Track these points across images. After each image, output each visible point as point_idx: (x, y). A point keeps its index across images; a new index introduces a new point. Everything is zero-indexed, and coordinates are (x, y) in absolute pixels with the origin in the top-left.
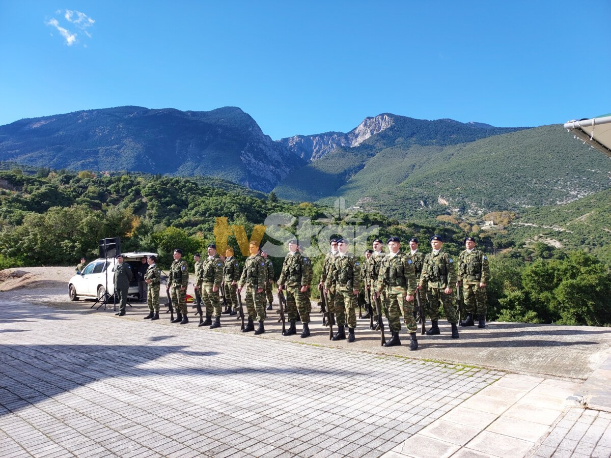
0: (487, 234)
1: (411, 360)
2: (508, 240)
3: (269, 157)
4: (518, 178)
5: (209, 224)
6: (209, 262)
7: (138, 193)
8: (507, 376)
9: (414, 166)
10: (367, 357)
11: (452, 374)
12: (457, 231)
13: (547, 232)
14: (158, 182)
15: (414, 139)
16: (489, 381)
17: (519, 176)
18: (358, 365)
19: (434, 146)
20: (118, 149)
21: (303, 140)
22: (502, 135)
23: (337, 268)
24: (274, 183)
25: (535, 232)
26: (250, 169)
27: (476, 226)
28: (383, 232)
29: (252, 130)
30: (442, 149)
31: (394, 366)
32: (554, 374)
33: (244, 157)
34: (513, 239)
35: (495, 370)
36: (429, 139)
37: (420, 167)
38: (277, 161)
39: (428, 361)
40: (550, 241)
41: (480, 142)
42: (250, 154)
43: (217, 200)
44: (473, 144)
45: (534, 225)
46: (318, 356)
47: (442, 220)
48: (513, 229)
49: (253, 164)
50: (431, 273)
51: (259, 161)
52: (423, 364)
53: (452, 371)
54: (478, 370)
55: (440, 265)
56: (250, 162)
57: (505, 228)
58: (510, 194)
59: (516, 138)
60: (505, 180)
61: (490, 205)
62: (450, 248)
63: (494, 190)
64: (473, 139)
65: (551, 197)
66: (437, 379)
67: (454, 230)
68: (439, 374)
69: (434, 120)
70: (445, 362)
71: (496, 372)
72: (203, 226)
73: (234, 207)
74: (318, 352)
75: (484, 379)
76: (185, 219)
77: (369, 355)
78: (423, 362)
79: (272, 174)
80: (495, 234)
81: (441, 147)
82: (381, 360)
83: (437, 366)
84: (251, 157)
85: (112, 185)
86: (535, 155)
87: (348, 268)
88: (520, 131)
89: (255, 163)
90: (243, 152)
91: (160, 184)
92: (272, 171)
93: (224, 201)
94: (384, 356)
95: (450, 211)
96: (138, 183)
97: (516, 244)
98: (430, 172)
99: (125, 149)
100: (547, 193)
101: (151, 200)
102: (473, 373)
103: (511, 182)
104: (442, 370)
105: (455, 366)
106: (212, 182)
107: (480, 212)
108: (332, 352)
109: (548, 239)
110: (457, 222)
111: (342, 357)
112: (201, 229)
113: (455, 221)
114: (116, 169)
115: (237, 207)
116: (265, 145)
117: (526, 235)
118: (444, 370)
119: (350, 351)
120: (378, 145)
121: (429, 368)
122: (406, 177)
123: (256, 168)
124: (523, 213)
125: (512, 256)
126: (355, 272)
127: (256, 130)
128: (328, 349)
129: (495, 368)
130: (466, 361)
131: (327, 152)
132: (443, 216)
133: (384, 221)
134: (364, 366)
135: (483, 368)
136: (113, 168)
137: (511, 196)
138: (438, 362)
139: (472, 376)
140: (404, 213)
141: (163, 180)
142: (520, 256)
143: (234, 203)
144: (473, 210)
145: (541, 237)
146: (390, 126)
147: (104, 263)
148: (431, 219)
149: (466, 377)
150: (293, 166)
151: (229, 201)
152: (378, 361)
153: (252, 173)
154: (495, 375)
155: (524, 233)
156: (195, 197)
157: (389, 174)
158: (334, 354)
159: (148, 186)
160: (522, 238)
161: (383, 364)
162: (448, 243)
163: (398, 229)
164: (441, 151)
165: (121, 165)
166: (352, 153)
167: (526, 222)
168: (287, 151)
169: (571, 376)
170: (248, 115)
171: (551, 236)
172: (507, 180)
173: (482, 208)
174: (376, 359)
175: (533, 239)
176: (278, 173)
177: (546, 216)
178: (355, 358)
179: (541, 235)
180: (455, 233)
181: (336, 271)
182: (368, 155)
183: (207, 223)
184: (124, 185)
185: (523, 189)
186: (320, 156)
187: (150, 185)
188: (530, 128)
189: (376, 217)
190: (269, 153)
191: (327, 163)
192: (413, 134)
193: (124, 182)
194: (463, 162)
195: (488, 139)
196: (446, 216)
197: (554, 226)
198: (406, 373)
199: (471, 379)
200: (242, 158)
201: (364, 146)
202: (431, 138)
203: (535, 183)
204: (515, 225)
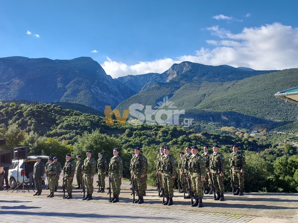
0: (253, 139)
1: (208, 213)
2: (267, 142)
3: (110, 89)
4: (271, 102)
5: (70, 135)
6: (88, 161)
7: (21, 115)
8: (256, 218)
9: (205, 95)
10: (184, 212)
11: (229, 218)
12: (234, 137)
13: (291, 137)
14: (35, 107)
15: (205, 78)
16: (248, 221)
17: (272, 101)
18: (180, 216)
19: (217, 82)
20: (8, 84)
21: (133, 78)
22: (260, 75)
23: (163, 163)
24: (113, 106)
25: (284, 137)
26: (98, 97)
27: (246, 133)
28: (186, 138)
29: (99, 72)
30: (223, 84)
31: (199, 216)
32: (279, 216)
33: (94, 90)
34: (270, 142)
35: (251, 216)
36: (214, 78)
37: (209, 95)
38: (115, 92)
39: (217, 213)
40: (294, 143)
41: (246, 80)
42: (97, 88)
43: (76, 118)
44: (242, 81)
45: (283, 133)
46: (157, 213)
47: (224, 130)
48: (270, 135)
49: (99, 94)
50: (212, 165)
51: (103, 92)
52: (214, 214)
53: (229, 217)
54: (242, 216)
55: (217, 161)
56: (97, 93)
57: (264, 135)
58: (267, 113)
59: (269, 77)
60: (263, 104)
61: (255, 120)
62: (230, 149)
63: (256, 111)
64: (242, 78)
65: (293, 115)
66: (221, 220)
67: (232, 136)
68: (222, 218)
69: (217, 66)
70: (225, 213)
71: (251, 217)
72: (66, 136)
73: (87, 123)
74: (156, 211)
75: (245, 220)
76: (54, 131)
77: (185, 211)
78: (214, 213)
79: (112, 100)
80: (259, 139)
81: (221, 83)
82: (192, 214)
83: (222, 215)
84: (98, 89)
85: (3, 109)
86: (281, 88)
87: (169, 163)
88: (271, 73)
89: (101, 93)
90: (93, 86)
91: (36, 108)
92: (112, 99)
93: (80, 119)
94: (193, 211)
95: (229, 124)
96: (21, 108)
97: (272, 145)
98: (215, 99)
99: (12, 85)
100: (290, 112)
101: (30, 119)
102: (239, 217)
103: (267, 105)
104: (224, 217)
105: (231, 215)
106: (72, 106)
107: (248, 124)
108: (164, 211)
109: (293, 142)
110: (234, 131)
111: (170, 213)
112: (64, 138)
113: (233, 131)
114: (6, 98)
115: (89, 123)
116: (108, 81)
117: (278, 139)
118: (225, 216)
119: (174, 210)
120: (182, 82)
121: (217, 216)
122: (200, 102)
123: (101, 96)
124: (276, 125)
125: (270, 153)
126: (173, 166)
127: (102, 72)
128: (162, 209)
129: (251, 215)
130: (236, 212)
131: (148, 86)
132: (224, 127)
133: (187, 131)
134: (183, 217)
135: (245, 215)
136: (4, 97)
137: (268, 114)
138: (222, 213)
139: (239, 219)
140: (199, 126)
141: (39, 105)
142: (275, 153)
143: (87, 120)
144: (244, 123)
145: (288, 140)
146: (189, 69)
147: (15, 162)
148: (217, 130)
149: (236, 219)
150: (126, 95)
151: (84, 119)
152: (191, 214)
153: (99, 100)
154: (250, 218)
155: (277, 138)
156: (60, 117)
157: (189, 100)
158: (166, 211)
159: (28, 109)
160: (276, 142)
161: (193, 215)
162: (229, 145)
163: (196, 137)
164: (222, 86)
165: (10, 95)
166: (165, 86)
167: (278, 131)
168: (123, 85)
169: (287, 216)
170: (96, 62)
171: (294, 140)
172: (264, 104)
173: (250, 122)
174: (189, 213)
175: (283, 142)
176: (117, 99)
177: (290, 127)
178: (178, 213)
179: (288, 139)
180: (233, 138)
181: (163, 165)
182: (175, 88)
183: (68, 134)
184: (12, 109)
185: (275, 110)
186: (144, 88)
187: (29, 108)
188: (278, 71)
189: (181, 129)
190: (110, 87)
191: (149, 93)
192: (204, 75)
193: (12, 107)
194: (236, 92)
195: (251, 78)
196: (226, 127)
197: (296, 133)
198: (206, 219)
199: (238, 220)
200: (92, 90)
201: (172, 82)
202: (215, 77)
203: (283, 106)
204: (271, 133)
